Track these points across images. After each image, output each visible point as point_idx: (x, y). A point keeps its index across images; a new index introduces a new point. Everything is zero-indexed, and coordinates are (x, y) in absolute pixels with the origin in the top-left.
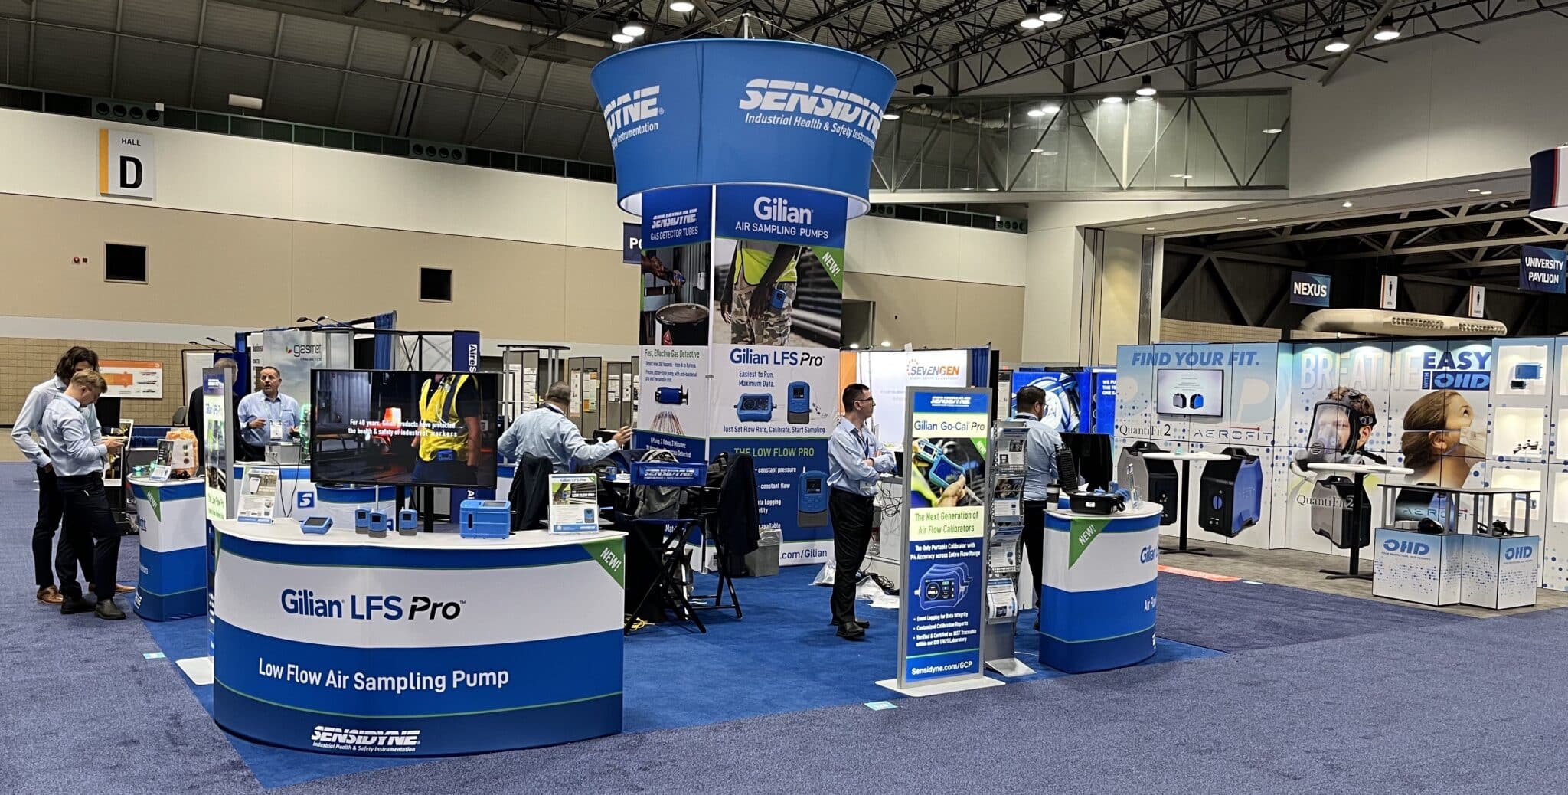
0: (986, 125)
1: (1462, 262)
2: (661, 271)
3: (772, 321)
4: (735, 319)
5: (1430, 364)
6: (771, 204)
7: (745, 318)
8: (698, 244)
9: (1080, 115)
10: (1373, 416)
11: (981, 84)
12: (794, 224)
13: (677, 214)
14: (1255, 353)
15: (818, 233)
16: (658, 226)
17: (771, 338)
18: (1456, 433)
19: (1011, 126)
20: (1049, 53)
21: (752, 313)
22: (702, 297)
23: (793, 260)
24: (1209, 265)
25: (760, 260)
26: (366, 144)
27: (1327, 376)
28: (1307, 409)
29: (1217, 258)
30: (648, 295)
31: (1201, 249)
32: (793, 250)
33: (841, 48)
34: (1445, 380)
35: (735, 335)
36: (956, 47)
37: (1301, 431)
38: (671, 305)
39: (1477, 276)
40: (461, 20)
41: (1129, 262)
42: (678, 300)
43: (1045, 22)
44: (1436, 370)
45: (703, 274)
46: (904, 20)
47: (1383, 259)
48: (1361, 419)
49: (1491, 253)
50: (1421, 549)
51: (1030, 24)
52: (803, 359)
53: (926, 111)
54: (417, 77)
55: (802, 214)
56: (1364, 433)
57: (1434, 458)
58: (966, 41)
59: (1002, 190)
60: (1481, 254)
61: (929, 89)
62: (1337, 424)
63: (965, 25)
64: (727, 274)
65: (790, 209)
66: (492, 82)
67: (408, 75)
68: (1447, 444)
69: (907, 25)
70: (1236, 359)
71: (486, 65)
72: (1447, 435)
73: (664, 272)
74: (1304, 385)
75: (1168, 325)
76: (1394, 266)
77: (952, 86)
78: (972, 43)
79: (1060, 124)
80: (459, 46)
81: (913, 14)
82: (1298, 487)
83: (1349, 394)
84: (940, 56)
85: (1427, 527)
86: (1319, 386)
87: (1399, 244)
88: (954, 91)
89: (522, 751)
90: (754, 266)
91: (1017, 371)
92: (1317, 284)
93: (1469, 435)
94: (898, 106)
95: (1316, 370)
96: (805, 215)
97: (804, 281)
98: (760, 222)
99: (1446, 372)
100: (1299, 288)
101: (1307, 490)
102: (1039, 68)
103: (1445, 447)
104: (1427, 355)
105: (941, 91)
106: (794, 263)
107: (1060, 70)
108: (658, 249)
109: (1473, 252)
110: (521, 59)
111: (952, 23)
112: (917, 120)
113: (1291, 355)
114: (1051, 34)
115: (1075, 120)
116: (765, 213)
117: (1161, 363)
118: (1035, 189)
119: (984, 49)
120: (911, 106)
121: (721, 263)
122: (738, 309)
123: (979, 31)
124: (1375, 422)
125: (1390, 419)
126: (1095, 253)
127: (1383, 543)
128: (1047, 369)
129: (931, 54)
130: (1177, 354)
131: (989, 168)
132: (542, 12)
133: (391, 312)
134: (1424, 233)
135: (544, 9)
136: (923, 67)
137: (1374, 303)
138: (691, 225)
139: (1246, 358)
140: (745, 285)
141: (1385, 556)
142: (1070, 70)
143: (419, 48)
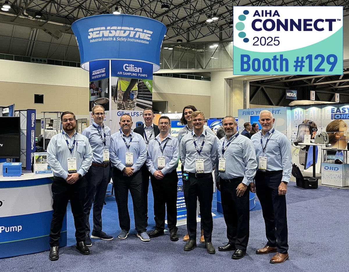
0: (198, 51)
1: (333, 87)
2: (95, 88)
3: (130, 103)
4: (118, 102)
5: (333, 112)
6: (129, 66)
7: (122, 102)
8: (106, 79)
9: (224, 47)
10: (316, 128)
11: (196, 39)
12: (136, 73)
13: (99, 70)
14: (280, 110)
15: (144, 75)
16: (94, 74)
17: (130, 108)
18: (342, 133)
19: (205, 51)
20: (215, 30)
21: (124, 100)
22: (107, 95)
23: (136, 83)
24: (262, 89)
25: (126, 84)
26: (18, 59)
27: (302, 116)
28: (296, 127)
29: (265, 87)
30: (91, 96)
31: (260, 84)
32: (136, 81)
33: (148, 17)
34: (338, 117)
35: (118, 107)
36: (188, 28)
37: (295, 133)
38: (98, 99)
39: (337, 91)
40: (45, 23)
41: (240, 88)
42: (100, 97)
43: (213, 20)
44: (335, 113)
45: (107, 88)
46: (173, 21)
47: (311, 86)
48: (313, 129)
49: (340, 84)
50: (336, 169)
51: (209, 21)
52: (140, 115)
53: (181, 47)
54: (33, 39)
55: (138, 70)
56: (314, 133)
57: (336, 141)
58: (191, 27)
59: (203, 69)
60: (337, 84)
61: (181, 41)
62: (305, 131)
63: (191, 22)
64: (115, 88)
65: (135, 68)
66: (55, 40)
67: (30, 39)
68: (340, 136)
69: (174, 22)
70: (274, 112)
71: (53, 36)
72: (339, 133)
73: (96, 88)
74: (295, 119)
75: (251, 106)
76: (314, 88)
77: (188, 40)
78: (193, 27)
79: (219, 50)
80: (45, 30)
81: (176, 19)
82: (295, 151)
83: (309, 122)
84: (184, 31)
85: (337, 162)
86: (300, 120)
87: (315, 82)
88: (188, 41)
89: (26, 256)
90: (124, 86)
91: (209, 119)
92: (293, 93)
93: (346, 133)
94: (172, 46)
95: (298, 115)
96: (140, 70)
97: (140, 90)
98: (125, 72)
99: (338, 114)
100: (288, 94)
101: (298, 151)
102: (212, 34)
103: (339, 137)
104: (332, 109)
105: (185, 41)
106: (137, 84)
107: (218, 34)
108: (94, 81)
109: (335, 84)
110: (63, 34)
111: (187, 21)
112: (178, 50)
113: (291, 111)
114: (215, 24)
115: (223, 49)
116: (127, 69)
117: (251, 114)
118: (212, 68)
119: (196, 29)
120: (176, 45)
121: (113, 85)
122: (119, 99)
123: (195, 24)
124: (317, 130)
125: (322, 129)
126: (230, 86)
127: (324, 167)
128: (217, 119)
129: (181, 31)
130: (256, 111)
131: (199, 63)
132: (69, 21)
133: (13, 104)
134: (323, 78)
135: (70, 19)
136: (179, 34)
137: (309, 98)
138: (104, 73)
139: (277, 112)
140: (121, 91)
141: (325, 171)
142: (221, 34)
143: (33, 31)
